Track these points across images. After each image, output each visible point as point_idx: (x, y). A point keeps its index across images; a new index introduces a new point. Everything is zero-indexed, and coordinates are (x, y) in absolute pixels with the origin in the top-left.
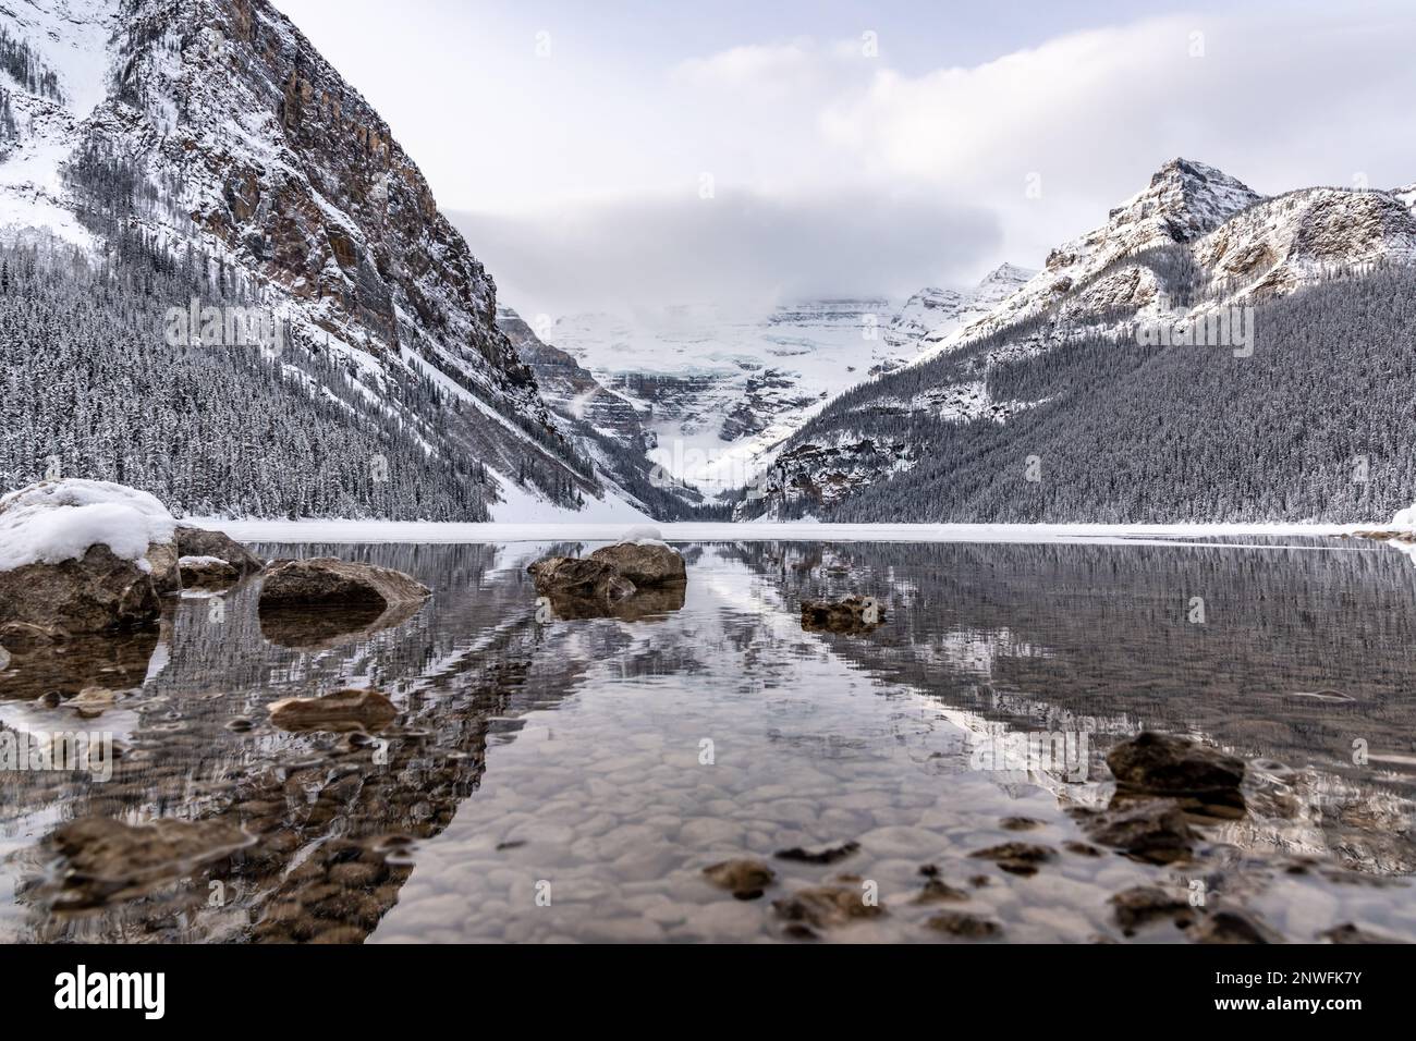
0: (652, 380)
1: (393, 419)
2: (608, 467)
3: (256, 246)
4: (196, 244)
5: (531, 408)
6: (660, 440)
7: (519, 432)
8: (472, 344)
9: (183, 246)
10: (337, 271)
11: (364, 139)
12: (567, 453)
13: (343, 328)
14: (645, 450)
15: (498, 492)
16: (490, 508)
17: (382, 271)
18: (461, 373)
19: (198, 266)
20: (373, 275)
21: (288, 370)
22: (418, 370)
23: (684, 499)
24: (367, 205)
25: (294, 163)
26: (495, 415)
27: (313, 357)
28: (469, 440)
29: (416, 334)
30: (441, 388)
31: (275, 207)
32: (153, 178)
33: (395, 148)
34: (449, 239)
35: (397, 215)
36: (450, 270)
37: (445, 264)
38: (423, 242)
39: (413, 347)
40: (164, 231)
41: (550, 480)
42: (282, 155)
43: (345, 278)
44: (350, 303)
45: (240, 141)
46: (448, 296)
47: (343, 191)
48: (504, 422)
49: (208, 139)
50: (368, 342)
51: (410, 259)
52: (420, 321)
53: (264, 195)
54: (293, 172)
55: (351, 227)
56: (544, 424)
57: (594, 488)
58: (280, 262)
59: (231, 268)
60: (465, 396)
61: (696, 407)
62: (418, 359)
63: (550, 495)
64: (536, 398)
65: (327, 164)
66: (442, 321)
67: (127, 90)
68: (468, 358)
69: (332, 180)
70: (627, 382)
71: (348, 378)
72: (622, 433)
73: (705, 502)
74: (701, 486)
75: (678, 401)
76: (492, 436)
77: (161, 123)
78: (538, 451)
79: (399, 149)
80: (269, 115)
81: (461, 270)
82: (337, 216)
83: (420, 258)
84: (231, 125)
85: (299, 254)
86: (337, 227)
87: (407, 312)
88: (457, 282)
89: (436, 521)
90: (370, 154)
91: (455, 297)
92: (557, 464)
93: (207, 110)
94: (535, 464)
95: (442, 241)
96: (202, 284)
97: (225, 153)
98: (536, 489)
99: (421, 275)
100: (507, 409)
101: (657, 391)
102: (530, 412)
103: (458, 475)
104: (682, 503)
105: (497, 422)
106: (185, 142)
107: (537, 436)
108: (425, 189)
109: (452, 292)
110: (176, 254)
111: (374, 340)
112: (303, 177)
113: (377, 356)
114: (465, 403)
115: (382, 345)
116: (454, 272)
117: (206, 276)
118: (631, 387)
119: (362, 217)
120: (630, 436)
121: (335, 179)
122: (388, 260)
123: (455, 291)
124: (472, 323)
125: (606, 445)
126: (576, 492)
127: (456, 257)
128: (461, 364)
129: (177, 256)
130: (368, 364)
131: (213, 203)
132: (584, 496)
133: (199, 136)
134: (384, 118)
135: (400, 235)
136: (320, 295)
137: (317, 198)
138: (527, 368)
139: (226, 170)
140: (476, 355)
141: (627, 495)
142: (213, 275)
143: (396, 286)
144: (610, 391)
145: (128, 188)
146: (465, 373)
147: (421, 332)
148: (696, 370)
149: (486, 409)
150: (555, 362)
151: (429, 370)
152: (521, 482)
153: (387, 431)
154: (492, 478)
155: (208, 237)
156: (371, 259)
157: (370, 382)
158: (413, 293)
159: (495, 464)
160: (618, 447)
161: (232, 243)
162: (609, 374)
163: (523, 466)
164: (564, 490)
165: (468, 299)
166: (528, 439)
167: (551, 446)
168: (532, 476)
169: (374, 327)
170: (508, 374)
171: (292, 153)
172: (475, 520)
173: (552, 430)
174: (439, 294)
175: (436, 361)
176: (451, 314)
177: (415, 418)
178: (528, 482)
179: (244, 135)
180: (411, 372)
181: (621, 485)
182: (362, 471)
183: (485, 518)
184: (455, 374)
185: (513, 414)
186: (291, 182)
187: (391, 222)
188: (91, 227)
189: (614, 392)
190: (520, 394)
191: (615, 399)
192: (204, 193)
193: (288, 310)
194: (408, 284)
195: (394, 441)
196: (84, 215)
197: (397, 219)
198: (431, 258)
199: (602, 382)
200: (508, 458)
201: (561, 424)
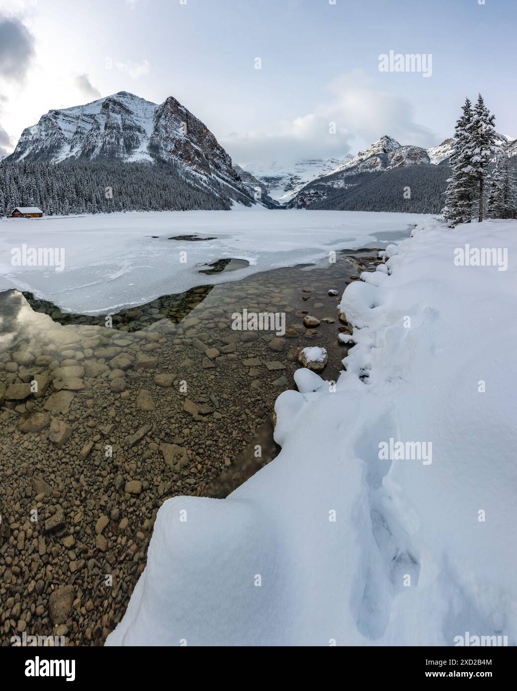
0: (269, 178)
1: (210, 190)
3: (181, 156)
4: (170, 157)
6: (271, 191)
7: (237, 191)
8: (227, 172)
9: (168, 158)
10: (197, 159)
11: (201, 130)
12: (248, 195)
13: (199, 171)
14: (268, 194)
15: (233, 204)
17: (207, 158)
18: (224, 179)
19: (171, 161)
20: (204, 159)
21: (188, 181)
24: (203, 144)
25: (187, 137)
26: (232, 187)
27: (193, 178)
28: (226, 193)
30: (220, 182)
31: (184, 147)
32: (162, 146)
33: (208, 131)
34: (221, 149)
37: (220, 155)
38: (215, 151)
39: (214, 174)
40: (164, 155)
41: (244, 201)
42: (185, 136)
43: (199, 160)
44: (200, 166)
45: (177, 135)
47: (198, 142)
48: (234, 189)
49: (171, 136)
51: (212, 155)
52: (215, 168)
53: (182, 145)
54: (187, 139)
55: (199, 149)
56: (243, 189)
57: (254, 202)
58: (186, 159)
59: (177, 161)
60: (225, 183)
62: (215, 176)
64: (241, 183)
65: (194, 137)
66: (220, 167)
67: (156, 129)
68: (226, 175)
69: (195, 140)
70: (263, 179)
71: (200, 181)
75: (275, 183)
76: (231, 192)
77: (163, 134)
78: (241, 195)
79: (209, 131)
81: (224, 156)
82: (196, 147)
84: (175, 132)
85: (189, 156)
86: (197, 150)
87: (212, 166)
88: (223, 159)
90: (203, 133)
92: (246, 197)
93: (170, 130)
94: (241, 198)
95: (219, 150)
96: (172, 165)
97: (174, 138)
98: (242, 204)
99: (215, 158)
100: (235, 186)
101: (270, 180)
102: (240, 186)
103: (224, 200)
106: (167, 137)
107: (241, 191)
108: (215, 139)
109: (222, 161)
111: (205, 173)
112: (189, 140)
113: (206, 176)
114: (225, 185)
115: (207, 174)
116: (222, 156)
117: (172, 163)
119: (202, 147)
120: (263, 191)
121: (196, 139)
122: (208, 156)
127: (222, 153)
128: (225, 177)
129: (167, 160)
130: (204, 178)
131: (173, 148)
132: (252, 204)
133: (169, 135)
135: (210, 150)
136: (194, 165)
137: (192, 144)
138: (239, 176)
139: (174, 141)
140: (228, 174)
141: (264, 205)
143: (210, 161)
145: (158, 148)
146: (226, 179)
147: (216, 170)
149: (230, 186)
150: (246, 175)
151: (217, 178)
153: (208, 192)
154: (231, 201)
155: (172, 155)
157: (205, 182)
158: (213, 162)
159: (232, 198)
161: (177, 156)
163: (238, 198)
164: (247, 203)
165: (225, 162)
166: (239, 192)
167: (245, 193)
168: (241, 200)
169: (205, 169)
170: (235, 178)
171: (187, 135)
172: (227, 210)
173: (245, 190)
174: (219, 162)
175: (219, 176)
176: (222, 166)
177: (215, 188)
178: (239, 201)
180: (214, 179)
181: (261, 201)
183: (229, 209)
186: (187, 141)
188: (152, 157)
190: (238, 182)
191: (260, 182)
192: (171, 147)
193: (188, 168)
194: (212, 160)
195: (210, 194)
196: (151, 155)
197: (209, 146)
198: (217, 154)
199: (257, 179)
200: (235, 196)
201: (248, 189)
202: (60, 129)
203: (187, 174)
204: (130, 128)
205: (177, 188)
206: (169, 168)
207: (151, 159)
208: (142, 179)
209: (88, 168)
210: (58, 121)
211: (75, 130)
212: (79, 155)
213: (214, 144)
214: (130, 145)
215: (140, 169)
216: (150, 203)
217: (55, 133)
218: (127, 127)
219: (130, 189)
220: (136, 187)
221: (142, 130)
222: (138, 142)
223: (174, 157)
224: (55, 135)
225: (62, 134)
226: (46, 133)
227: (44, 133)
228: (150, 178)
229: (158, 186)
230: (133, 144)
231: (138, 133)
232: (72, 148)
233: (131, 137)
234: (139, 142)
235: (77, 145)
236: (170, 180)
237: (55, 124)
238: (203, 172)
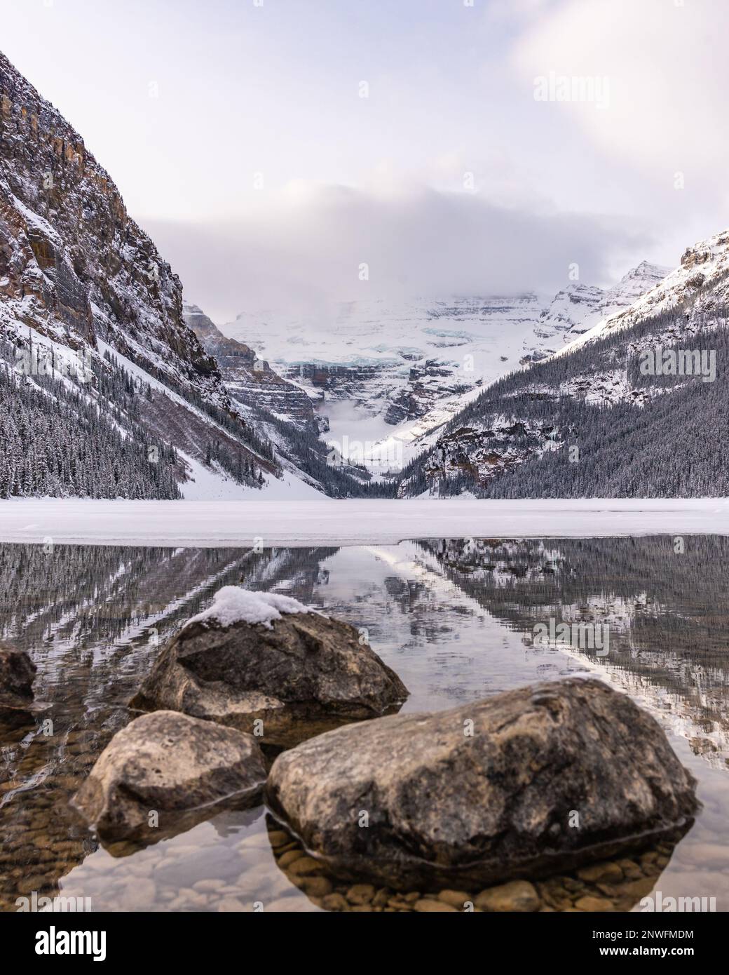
0: (324, 370)
1: (91, 406)
2: (285, 449)
5: (215, 396)
6: (331, 425)
7: (205, 418)
8: (161, 338)
10: (38, 272)
11: (60, 150)
12: (249, 437)
13: (45, 324)
14: (318, 433)
15: (187, 472)
16: (180, 485)
17: (79, 271)
18: (151, 364)
20: (70, 275)
22: (113, 361)
23: (354, 477)
24: (64, 210)
26: (183, 402)
28: (160, 426)
29: (110, 329)
30: (134, 378)
33: (87, 158)
34: (139, 242)
35: (91, 219)
36: (140, 270)
37: (136, 264)
38: (115, 245)
39: (108, 341)
41: (234, 461)
43: (46, 278)
44: (50, 301)
46: (139, 294)
47: (41, 198)
48: (191, 408)
50: (68, 336)
52: (113, 317)
55: (50, 231)
56: (227, 410)
57: (274, 468)
60: (156, 384)
61: (364, 394)
62: (113, 352)
63: (234, 475)
64: (219, 387)
65: (26, 173)
66: (134, 317)
68: (157, 351)
69: (31, 188)
70: (301, 372)
72: (297, 418)
73: (373, 480)
75: (348, 389)
76: (180, 420)
78: (223, 435)
79: (92, 159)
81: (151, 271)
82: (37, 221)
83: (113, 260)
86: (37, 231)
87: (102, 309)
88: (147, 281)
89: (133, 498)
90: (65, 164)
91: (145, 295)
92: (239, 446)
94: (221, 447)
95: (132, 243)
98: (221, 469)
99: (114, 275)
100: (194, 396)
101: (329, 380)
102: (215, 399)
104: (353, 481)
105: (185, 408)
107: (222, 421)
108: (116, 195)
109: (142, 290)
111: (73, 335)
112: (5, 185)
113: (76, 349)
114: (156, 391)
115: (80, 339)
116: (144, 272)
118: (305, 376)
119: (59, 222)
120: (304, 421)
121: (34, 187)
122: (84, 261)
123: (146, 290)
124: (161, 318)
125: (283, 428)
126: (258, 471)
127: (145, 258)
128: (152, 356)
130: (68, 356)
132: (265, 476)
134: (78, 130)
135: (95, 238)
136: (23, 294)
137: (19, 204)
138: (211, 359)
140: (165, 348)
141: (303, 474)
143: (92, 285)
144: (286, 380)
146: (156, 364)
147: (115, 327)
148: (363, 361)
149: (175, 397)
150: (236, 354)
151: (122, 361)
152: (207, 463)
153: (86, 417)
154: (181, 460)
156: (68, 260)
158: (107, 292)
159: (184, 447)
160: (294, 430)
162: (286, 364)
163: (209, 448)
164: (247, 470)
165: (157, 297)
166: (214, 424)
167: (234, 430)
168: (218, 458)
169: (72, 323)
170: (195, 365)
172: (167, 497)
173: (235, 415)
174: (131, 292)
175: (129, 353)
176: (142, 311)
177: (111, 405)
178: (214, 463)
180: (107, 363)
181: (297, 465)
182: (65, 452)
183: (176, 495)
184: (146, 365)
185: (200, 401)
187: (86, 226)
189: (290, 381)
190: (206, 383)
191: (291, 387)
194: (101, 282)
195: (93, 427)
197: (91, 224)
198: (123, 259)
199: (279, 373)
200: (196, 441)
201: (243, 410)
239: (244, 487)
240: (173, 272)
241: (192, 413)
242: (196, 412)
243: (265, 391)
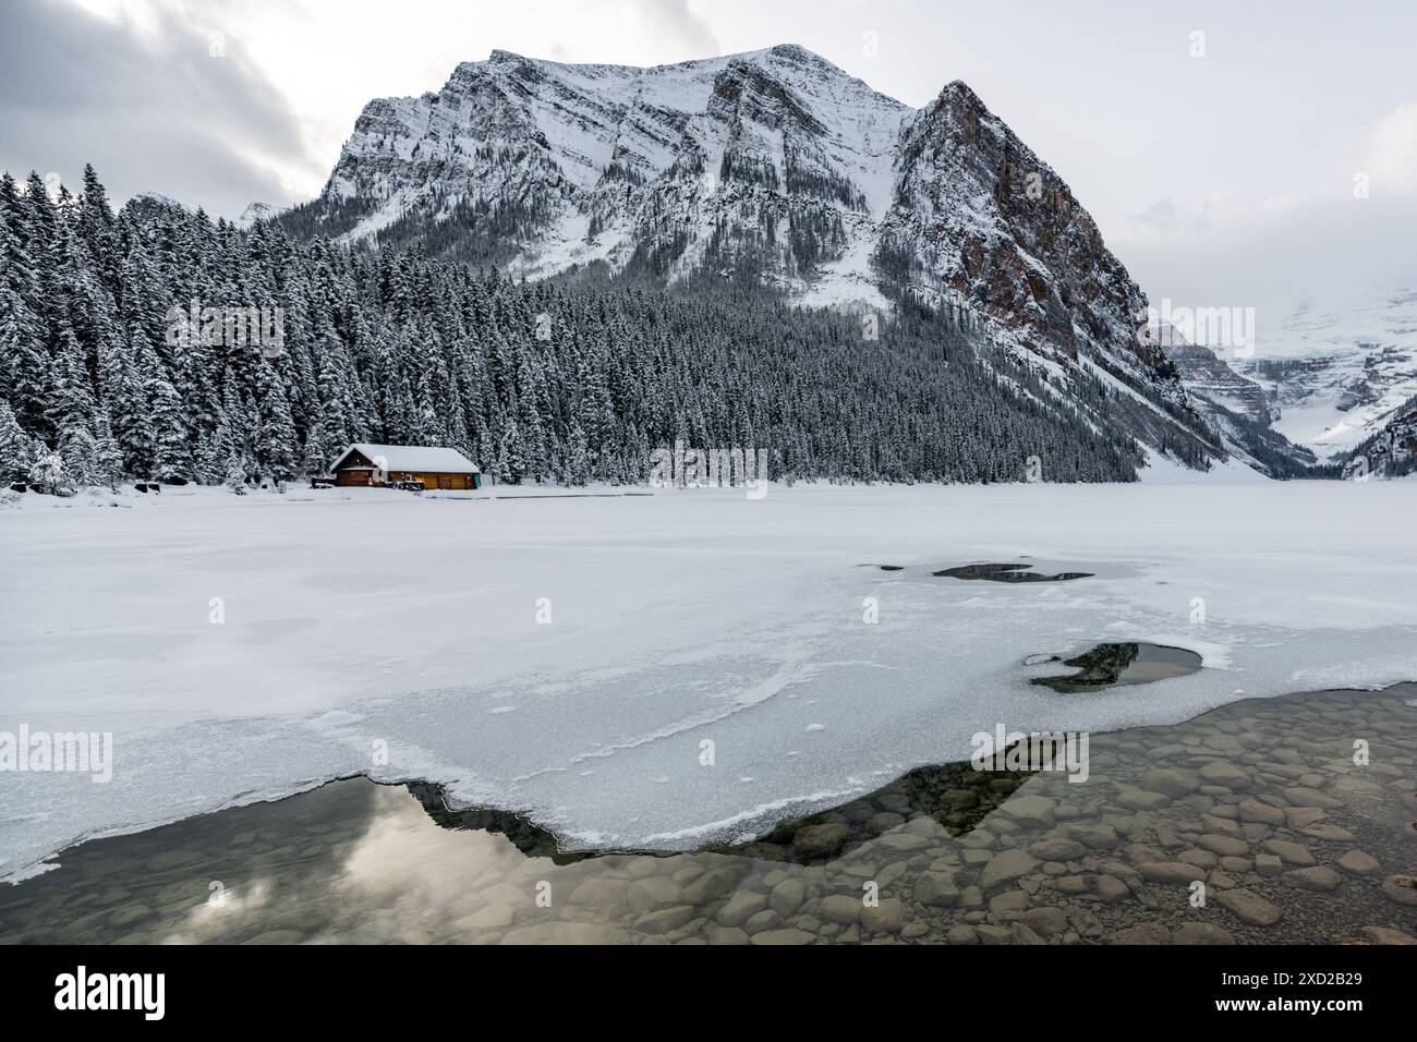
0: (1279, 364)
1: (1072, 410)
2: (1236, 437)
3: (982, 293)
4: (946, 297)
5: (1174, 394)
6: (1284, 413)
7: (1163, 414)
8: (1129, 348)
9: (938, 300)
10: (1034, 304)
11: (1052, 200)
12: (1201, 428)
13: (1040, 345)
14: (1270, 422)
15: (1145, 459)
16: (1138, 471)
17: (1065, 300)
18: (1121, 371)
19: (947, 312)
20: (1058, 304)
21: (1001, 379)
22: (1089, 371)
23: (1299, 460)
25: (1004, 229)
26: (1145, 401)
27: (1019, 368)
28: (1126, 422)
29: (1089, 345)
30: (1106, 384)
31: (994, 263)
32: (920, 257)
33: (1074, 204)
34: (1113, 269)
35: (1075, 256)
36: (1113, 293)
37: (1110, 288)
38: (1094, 274)
39: (1087, 355)
40: (927, 292)
41: (1185, 449)
42: (997, 225)
43: (1040, 308)
44: (1043, 327)
45: (971, 219)
46: (1113, 313)
47: (1038, 244)
48: (1152, 406)
49: (951, 221)
50: (1056, 354)
51: (1084, 288)
52: (1092, 335)
53: (986, 256)
54: (1004, 235)
55: (1043, 269)
56: (1184, 406)
57: (1221, 454)
58: (998, 303)
59: (967, 311)
60: (1123, 388)
61: (1317, 384)
62: (1091, 364)
63: (1185, 461)
64: (1178, 386)
65: (1027, 225)
66: (1108, 333)
67: (904, 198)
68: (1126, 359)
69: (1031, 237)
70: (1257, 368)
71: (1041, 381)
72: (1251, 409)
73: (1318, 463)
74: (1317, 451)
75: (1301, 381)
76: (1142, 417)
77: (923, 216)
78: (1177, 428)
79: (1077, 204)
80: (989, 195)
81: (1122, 292)
82: (1033, 263)
83: (1092, 287)
84: (965, 209)
85: (1009, 295)
86: (1034, 272)
87: (1083, 329)
88: (1119, 301)
89: (1092, 482)
90: (1056, 212)
91: (1117, 313)
92: (1190, 435)
93: (950, 200)
94: (1175, 437)
95: (1108, 271)
96: (950, 326)
97: (962, 230)
98: (1174, 456)
99: (1093, 299)
100: (1154, 396)
101: (1283, 373)
102: (1173, 398)
103: (1115, 448)
104: (1298, 464)
105: (1146, 406)
106: (938, 226)
107: (1177, 416)
108: (1095, 231)
109: (1115, 309)
110: (934, 306)
111: (1059, 352)
112: (1011, 238)
113: (1061, 364)
114: (1122, 393)
115: (1065, 356)
116: (1117, 294)
117: (952, 319)
118: (1261, 371)
119: (1051, 263)
120: (1257, 412)
121: (1032, 235)
122: (1069, 291)
123: (1118, 309)
124: (1130, 332)
125: (1235, 419)
126: (1206, 458)
127: (1118, 282)
128: (1121, 365)
129: (935, 307)
130: (1055, 370)
131: (955, 267)
132: (1211, 461)
133: (946, 221)
134: (1066, 182)
135: (1078, 271)
136: (1023, 324)
137: (1021, 252)
138: (1171, 363)
139: (962, 242)
140: (1133, 357)
141: (1251, 459)
142: (956, 318)
143: (1075, 310)
144: (1242, 376)
145: (907, 266)
146: (1125, 371)
147: (1093, 343)
148: (1317, 353)
149: (1138, 398)
150: (1198, 356)
151: (1098, 371)
152: (1162, 451)
153: (1066, 417)
154: (1141, 449)
155: (953, 292)
156: (1056, 292)
157: (1056, 383)
158: (1087, 314)
159: (1143, 439)
160: (1246, 421)
161: (968, 294)
162: (1243, 363)
163: (1164, 439)
164: (1196, 456)
165: (1127, 314)
166: (1170, 418)
167: (1188, 423)
168: (1171, 446)
169: (1059, 343)
170: (1157, 369)
171: (1003, 221)
172: (1126, 480)
173: (1190, 410)
174: (1106, 312)
175: (1103, 363)
176: (1114, 327)
178: (1167, 451)
179: (973, 214)
180: (1085, 373)
181: (1246, 451)
182: (1036, 447)
183: (1134, 478)
184: (1117, 373)
185: (1160, 399)
186: (1004, 243)
187: (1072, 262)
188: (887, 296)
189: (1246, 377)
190: (1167, 383)
191: (1246, 382)
192: (950, 261)
193: (1003, 337)
194: (1083, 307)
195: (1073, 426)
196: (882, 288)
197: (1076, 259)
198: (1100, 285)
199: (1236, 370)
200: (1154, 433)
201: (1199, 405)
202: (543, 143)
203: (1000, 357)
204: (814, 184)
205: (965, 406)
206: (941, 338)
207: (883, 304)
208: (850, 370)
209: (659, 316)
210: (533, 106)
211: (607, 162)
212: (625, 259)
213: (1091, 250)
214: (813, 246)
215: (844, 336)
216: (877, 456)
217: (521, 156)
218: (802, 182)
219: (809, 403)
220: (830, 396)
221: (855, 195)
222: (839, 237)
223: (957, 298)
224: (524, 164)
225: (553, 165)
226: (481, 146)
227: (469, 145)
228: (874, 369)
229: (902, 398)
230: (824, 242)
231: (838, 205)
232: (595, 228)
233: (816, 217)
234: (845, 240)
235: (618, 223)
236: (941, 378)
237: (522, 116)
238: (1050, 350)
239: (1194, 471)
240: (1141, 291)
241: (1151, 410)
242: (1155, 409)
243: (1223, 387)
